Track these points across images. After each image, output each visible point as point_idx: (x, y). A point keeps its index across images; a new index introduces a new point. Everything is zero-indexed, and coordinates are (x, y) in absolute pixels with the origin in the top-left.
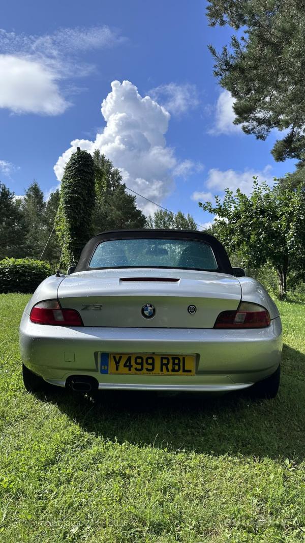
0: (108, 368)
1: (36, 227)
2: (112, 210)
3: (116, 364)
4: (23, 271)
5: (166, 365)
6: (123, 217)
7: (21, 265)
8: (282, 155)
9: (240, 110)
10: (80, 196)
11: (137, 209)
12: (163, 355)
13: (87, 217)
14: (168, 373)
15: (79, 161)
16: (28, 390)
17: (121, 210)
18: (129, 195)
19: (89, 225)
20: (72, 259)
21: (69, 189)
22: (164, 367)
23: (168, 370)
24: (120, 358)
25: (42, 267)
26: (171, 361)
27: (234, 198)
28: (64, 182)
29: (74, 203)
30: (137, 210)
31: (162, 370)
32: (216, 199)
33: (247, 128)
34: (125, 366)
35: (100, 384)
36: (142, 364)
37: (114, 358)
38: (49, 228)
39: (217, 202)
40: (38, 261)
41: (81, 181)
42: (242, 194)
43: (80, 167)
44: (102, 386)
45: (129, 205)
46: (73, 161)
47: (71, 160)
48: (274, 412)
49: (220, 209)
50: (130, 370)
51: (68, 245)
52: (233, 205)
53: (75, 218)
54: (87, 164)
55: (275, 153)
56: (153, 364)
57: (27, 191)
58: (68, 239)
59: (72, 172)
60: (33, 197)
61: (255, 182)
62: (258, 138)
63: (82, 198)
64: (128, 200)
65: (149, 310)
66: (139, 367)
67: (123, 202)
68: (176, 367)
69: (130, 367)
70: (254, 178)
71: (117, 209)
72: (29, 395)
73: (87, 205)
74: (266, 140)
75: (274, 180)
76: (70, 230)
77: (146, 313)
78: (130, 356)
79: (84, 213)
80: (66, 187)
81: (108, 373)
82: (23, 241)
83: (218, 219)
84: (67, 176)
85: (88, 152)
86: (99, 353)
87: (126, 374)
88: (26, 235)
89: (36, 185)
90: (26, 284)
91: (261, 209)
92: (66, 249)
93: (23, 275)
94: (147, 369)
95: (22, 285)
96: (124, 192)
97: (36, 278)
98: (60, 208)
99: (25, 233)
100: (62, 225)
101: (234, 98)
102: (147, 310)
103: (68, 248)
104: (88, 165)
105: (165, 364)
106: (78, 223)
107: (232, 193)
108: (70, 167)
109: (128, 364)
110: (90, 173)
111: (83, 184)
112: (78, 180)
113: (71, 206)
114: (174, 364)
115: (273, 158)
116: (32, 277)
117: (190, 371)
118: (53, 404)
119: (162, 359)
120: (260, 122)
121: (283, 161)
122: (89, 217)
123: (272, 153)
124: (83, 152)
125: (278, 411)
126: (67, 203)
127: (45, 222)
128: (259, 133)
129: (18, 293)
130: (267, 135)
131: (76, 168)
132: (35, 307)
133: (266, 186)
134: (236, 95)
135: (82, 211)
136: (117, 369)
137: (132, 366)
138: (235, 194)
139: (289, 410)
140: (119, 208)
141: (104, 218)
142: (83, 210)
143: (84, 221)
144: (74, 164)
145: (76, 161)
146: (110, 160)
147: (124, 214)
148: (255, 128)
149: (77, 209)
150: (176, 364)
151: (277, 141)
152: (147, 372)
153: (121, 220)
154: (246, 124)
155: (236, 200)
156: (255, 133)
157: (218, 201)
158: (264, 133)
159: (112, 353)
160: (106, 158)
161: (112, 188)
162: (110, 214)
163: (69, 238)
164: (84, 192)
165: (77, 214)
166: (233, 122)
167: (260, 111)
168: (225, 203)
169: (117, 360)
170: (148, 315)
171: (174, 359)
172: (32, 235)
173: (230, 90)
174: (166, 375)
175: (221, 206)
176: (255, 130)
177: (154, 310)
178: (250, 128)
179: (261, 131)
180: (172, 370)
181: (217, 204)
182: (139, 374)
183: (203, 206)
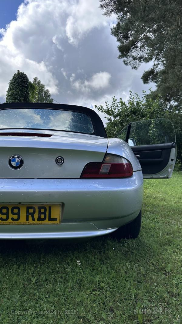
5: (32, 214)
8: (148, 80)
9: (122, 49)
12: (29, 204)
15: (19, 79)
21: (12, 97)
22: (30, 217)
23: (34, 220)
26: (37, 210)
27: (117, 104)
28: (8, 92)
31: (27, 219)
32: (105, 104)
33: (126, 61)
39: (106, 106)
42: (123, 102)
46: (15, 79)
48: (135, 252)
49: (108, 110)
52: (116, 108)
54: (24, 81)
55: (144, 79)
59: (14, 86)
61: (131, 94)
62: (133, 68)
65: (16, 161)
66: (4, 217)
68: (42, 216)
70: (130, 91)
74: (138, 69)
75: (143, 92)
77: (13, 164)
80: (9, 96)
83: (107, 117)
84: (11, 88)
85: (25, 73)
94: (12, 219)
101: (118, 42)
102: (14, 160)
105: (30, 214)
107: (116, 100)
108: (13, 83)
111: (21, 94)
114: (40, 213)
117: (56, 219)
119: (28, 208)
120: (134, 58)
123: (142, 78)
124: (21, 73)
125: (138, 250)
128: (133, 65)
130: (138, 67)
131: (17, 83)
133: (137, 96)
134: (120, 40)
138: (118, 101)
139: (148, 250)
150: (42, 213)
151: (145, 71)
152: (13, 222)
154: (125, 59)
155: (119, 105)
156: (131, 65)
157: (107, 105)
158: (136, 65)
164: (22, 99)
166: (118, 57)
167: (135, 52)
168: (111, 106)
170: (15, 166)
171: (40, 208)
173: (116, 37)
175: (109, 108)
176: (131, 63)
177: (22, 161)
178: (128, 61)
179: (135, 64)
180: (38, 219)
181: (107, 107)
182: (4, 224)
183: (97, 107)
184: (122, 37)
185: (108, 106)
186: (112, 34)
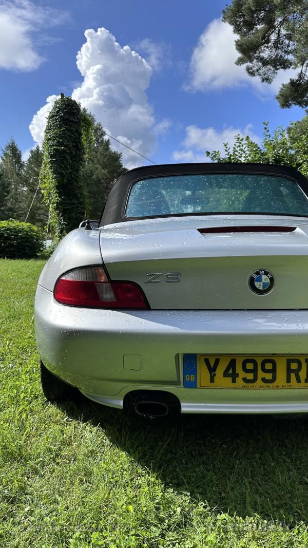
0: (196, 378)
1: (16, 189)
2: (97, 169)
3: (211, 373)
4: (8, 234)
5: (297, 372)
6: (109, 176)
7: (5, 227)
8: (288, 101)
9: (245, 46)
10: (66, 149)
11: (123, 167)
12: (292, 355)
13: (74, 173)
14: (299, 385)
15: (64, 109)
16: (49, 399)
17: (107, 168)
18: (115, 152)
19: (78, 183)
20: (61, 220)
21: (54, 141)
22: (293, 375)
23: (299, 381)
24: (217, 361)
25: (29, 230)
26: (304, 365)
27: (244, 147)
28: (47, 133)
29: (61, 157)
30: (123, 169)
31: (288, 381)
32: (225, 148)
33: (251, 68)
34: (226, 374)
35: (182, 404)
36: (254, 371)
37: (207, 361)
38: (30, 188)
39: (226, 151)
40: (24, 223)
41: (66, 132)
42: (252, 142)
43: (64, 115)
44: (187, 408)
45: (114, 163)
46: (57, 109)
47: (54, 108)
49: (229, 158)
50: (234, 381)
51: (55, 205)
52: (244, 154)
53: (61, 174)
54: (73, 112)
55: (282, 98)
56: (273, 371)
57: (4, 150)
58: (55, 198)
59: (56, 122)
60: (10, 156)
61: (265, 129)
62: (263, 81)
63: (68, 152)
64: (114, 157)
65: (263, 281)
66: (250, 376)
67: (108, 159)
69: (234, 377)
70: (264, 123)
71: (102, 167)
72: (53, 409)
73: (74, 159)
74: (272, 83)
76: (57, 188)
77: (258, 285)
78: (234, 358)
79: (72, 169)
80: (50, 139)
81: (196, 387)
82: (4, 203)
84: (51, 126)
85: (73, 99)
86: (180, 355)
87: (229, 388)
88: (7, 196)
89: (13, 143)
90: (12, 249)
91: (275, 158)
92: (54, 210)
93: (8, 238)
94: (264, 380)
95: (7, 250)
96: (108, 148)
97: (23, 241)
98: (44, 163)
99: (6, 194)
100: (47, 182)
101: (236, 34)
102: (260, 280)
103: (56, 209)
104: (74, 114)
105: (294, 371)
106: (65, 180)
107: (242, 140)
108: (53, 116)
109: (230, 372)
110: (75, 123)
111: (69, 136)
112: (64, 130)
113: (56, 161)
115: (279, 104)
116: (19, 241)
118: (95, 425)
119: (289, 362)
120: (265, 63)
121: (289, 107)
122: (77, 173)
123: (278, 99)
124: (68, 99)
126: (52, 156)
127: (25, 182)
128: (265, 75)
129: (4, 258)
130: (273, 77)
131: (60, 117)
132: (63, 278)
134: (239, 31)
135: (69, 167)
136: (212, 380)
137: (237, 375)
138: (245, 141)
140: (104, 167)
141: (90, 176)
142: (70, 165)
143: (72, 178)
144: (58, 112)
145: (60, 110)
146: (92, 114)
147: (110, 172)
148: (260, 69)
149: (64, 164)
151: (283, 85)
152: (265, 384)
153: (107, 179)
154: (249, 64)
155: (246, 149)
156: (260, 75)
157: (227, 149)
158: (270, 74)
159: (202, 355)
160: (88, 112)
161: (95, 145)
162: (96, 173)
163: (56, 196)
164: (71, 145)
165: (64, 170)
166: (236, 63)
167: (264, 50)
168: (234, 151)
169: (212, 366)
170: (261, 288)
172: (12, 196)
173: (232, 24)
174: (295, 388)
175: (231, 155)
176: (261, 71)
177: (272, 280)
178: (255, 69)
179: (267, 72)
180: (305, 379)
181: (227, 153)
182: (250, 388)
183: (210, 155)
184: (242, 24)
185: (229, 151)
186: (224, 19)
